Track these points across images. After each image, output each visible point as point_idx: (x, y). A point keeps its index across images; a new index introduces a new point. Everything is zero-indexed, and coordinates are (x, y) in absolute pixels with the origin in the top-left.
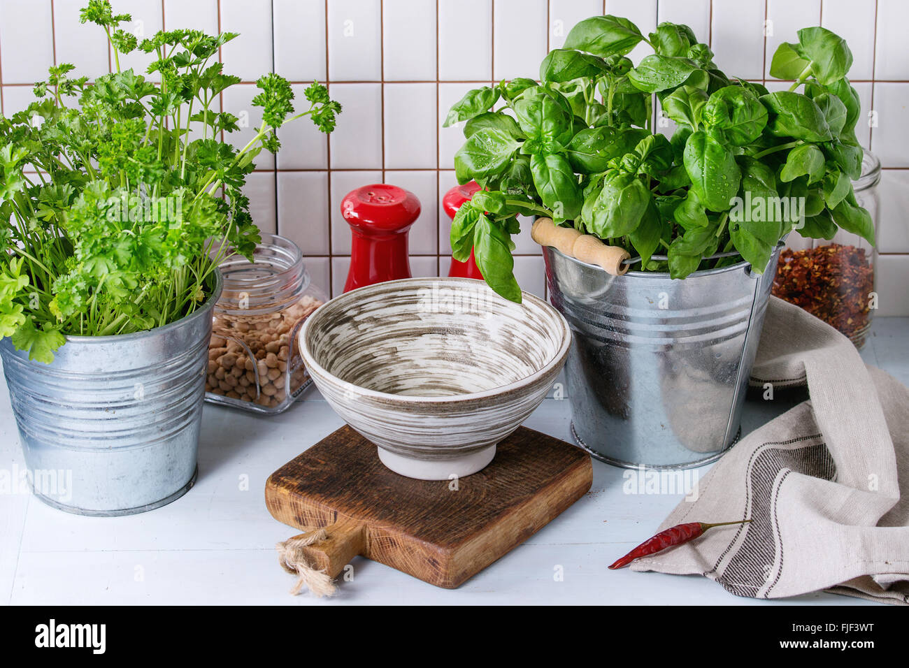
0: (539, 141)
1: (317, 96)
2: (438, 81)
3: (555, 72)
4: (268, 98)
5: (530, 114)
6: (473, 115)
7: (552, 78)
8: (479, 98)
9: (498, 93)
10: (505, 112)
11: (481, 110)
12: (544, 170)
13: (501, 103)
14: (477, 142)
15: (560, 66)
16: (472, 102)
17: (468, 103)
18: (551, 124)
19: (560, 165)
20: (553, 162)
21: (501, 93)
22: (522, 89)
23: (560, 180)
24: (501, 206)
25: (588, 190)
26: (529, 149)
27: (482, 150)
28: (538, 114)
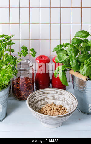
0: (71, 57)
1: (32, 50)
2: (50, 40)
3: (74, 42)
4: (23, 51)
5: (70, 52)
6: (58, 50)
7: (73, 44)
8: (59, 46)
9: (63, 46)
10: (64, 49)
11: (60, 49)
12: (73, 62)
13: (63, 47)
14: (59, 56)
15: (75, 41)
16: (58, 47)
17: (57, 47)
18: (74, 54)
19: (76, 62)
20: (74, 61)
21: (63, 45)
22: (67, 45)
23: (75, 64)
24: (64, 68)
25: (81, 66)
26: (70, 58)
27: (60, 57)
28: (71, 52)
